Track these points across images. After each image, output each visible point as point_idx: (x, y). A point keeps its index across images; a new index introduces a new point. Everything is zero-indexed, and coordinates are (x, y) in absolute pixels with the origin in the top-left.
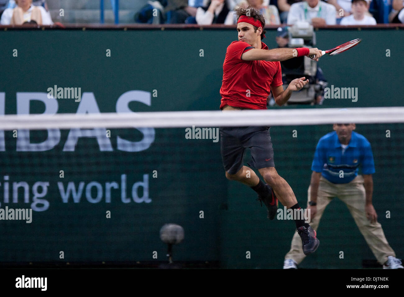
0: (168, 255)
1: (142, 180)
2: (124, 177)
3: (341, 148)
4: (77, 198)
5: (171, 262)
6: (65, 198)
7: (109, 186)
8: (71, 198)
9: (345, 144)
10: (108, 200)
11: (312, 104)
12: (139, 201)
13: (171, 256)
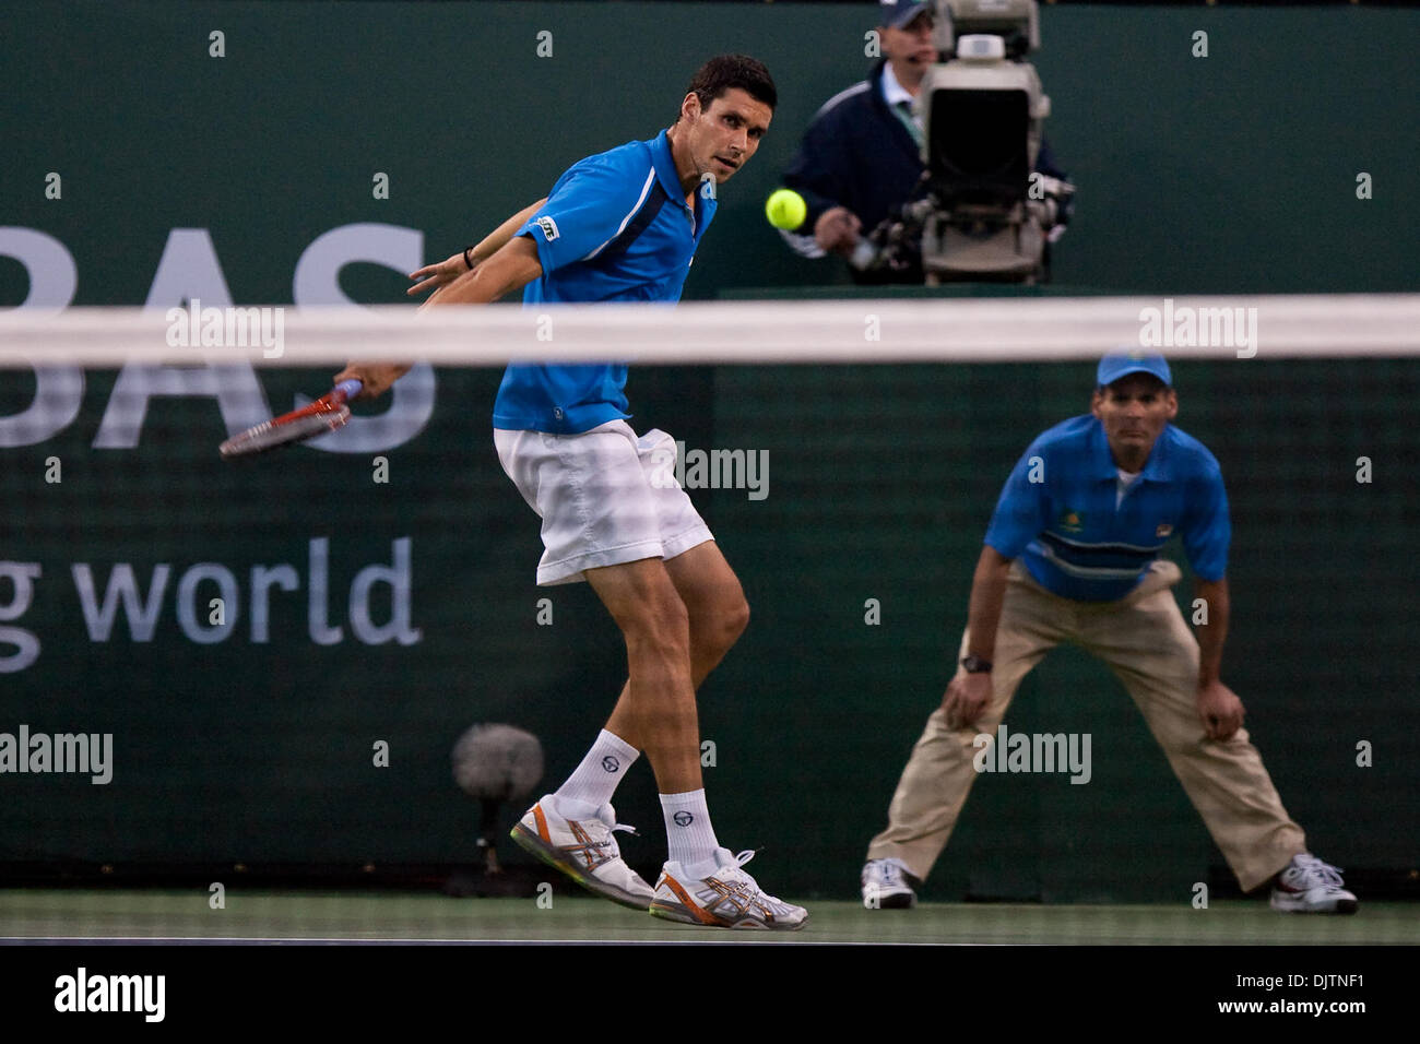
0: (481, 842)
1: (387, 560)
2: (319, 548)
3: (1113, 483)
4: (143, 623)
5: (493, 868)
6: (98, 623)
7: (262, 579)
8: (121, 623)
9: (1128, 471)
10: (260, 633)
11: (1030, 281)
12: (373, 636)
13: (491, 844)
